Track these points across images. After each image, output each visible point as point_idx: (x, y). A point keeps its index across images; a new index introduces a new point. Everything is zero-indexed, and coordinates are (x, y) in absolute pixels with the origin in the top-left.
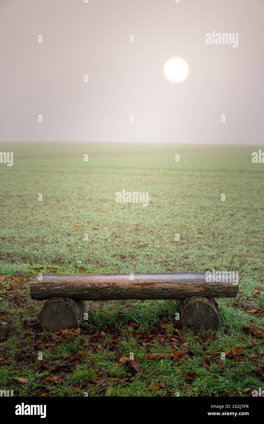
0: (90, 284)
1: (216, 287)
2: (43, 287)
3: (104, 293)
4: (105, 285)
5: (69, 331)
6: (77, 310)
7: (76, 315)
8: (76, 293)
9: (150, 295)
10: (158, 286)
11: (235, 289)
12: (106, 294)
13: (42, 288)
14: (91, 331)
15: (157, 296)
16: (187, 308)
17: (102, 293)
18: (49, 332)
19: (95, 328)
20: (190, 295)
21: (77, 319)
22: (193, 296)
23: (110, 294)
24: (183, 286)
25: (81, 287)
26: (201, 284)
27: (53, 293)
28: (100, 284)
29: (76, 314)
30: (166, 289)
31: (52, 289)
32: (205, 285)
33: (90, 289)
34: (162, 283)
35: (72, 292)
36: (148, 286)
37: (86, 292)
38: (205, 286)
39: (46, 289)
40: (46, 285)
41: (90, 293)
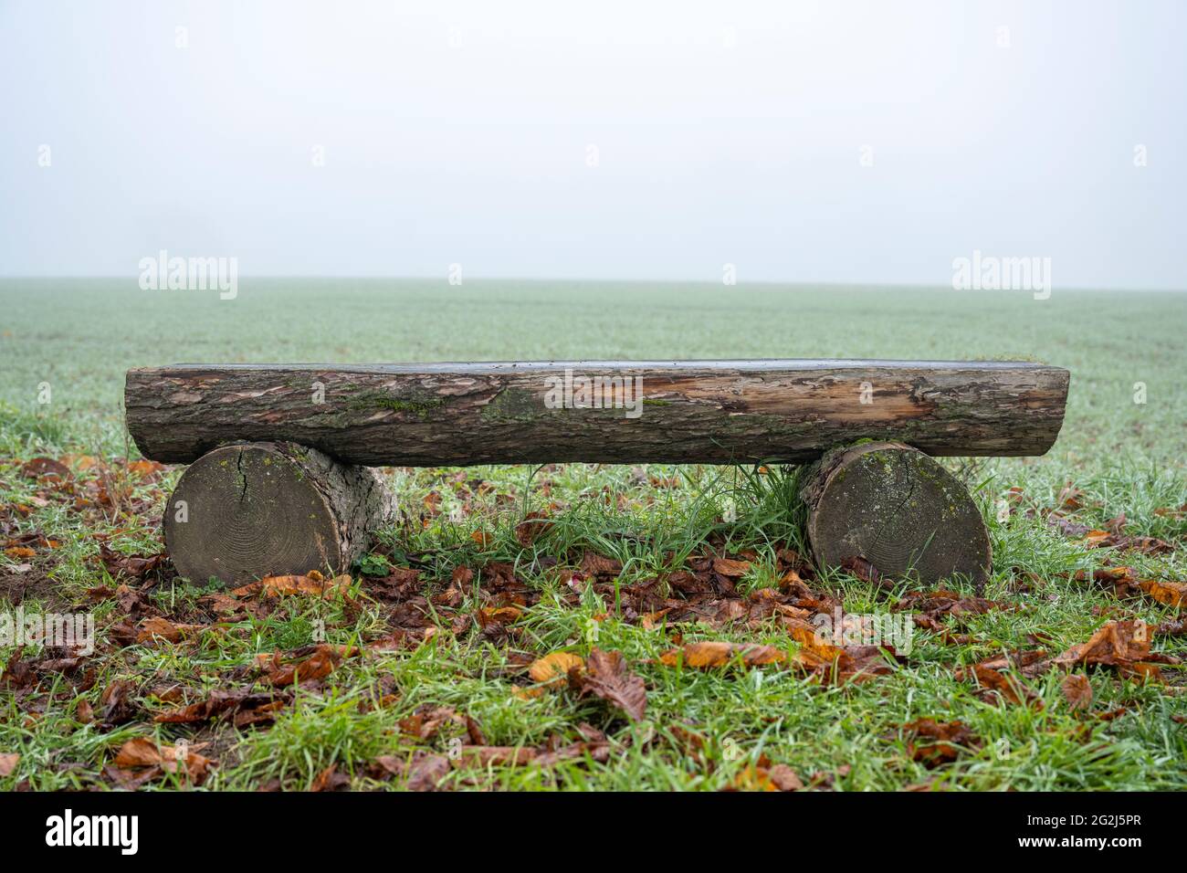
0: (400, 377)
1: (967, 398)
2: (187, 391)
3: (461, 421)
4: (469, 383)
5: (297, 583)
6: (339, 497)
7: (332, 516)
8: (333, 420)
9: (669, 433)
10: (707, 389)
11: (1053, 408)
12: (470, 429)
13: (181, 397)
14: (402, 588)
15: (702, 437)
16: (841, 482)
17: (450, 420)
18: (207, 588)
19: (416, 579)
20: (850, 434)
21: (337, 532)
22: (858, 438)
23: (488, 430)
24: (819, 391)
25: (357, 391)
26: (898, 384)
27: (229, 420)
28: (443, 381)
29: (334, 510)
30: (742, 407)
31: (225, 400)
32: (916, 387)
33: (399, 399)
34: (723, 375)
35: (316, 414)
36: (660, 392)
37: (378, 416)
38: (918, 393)
39: (199, 399)
40: (197, 384)
41: (395, 421)
